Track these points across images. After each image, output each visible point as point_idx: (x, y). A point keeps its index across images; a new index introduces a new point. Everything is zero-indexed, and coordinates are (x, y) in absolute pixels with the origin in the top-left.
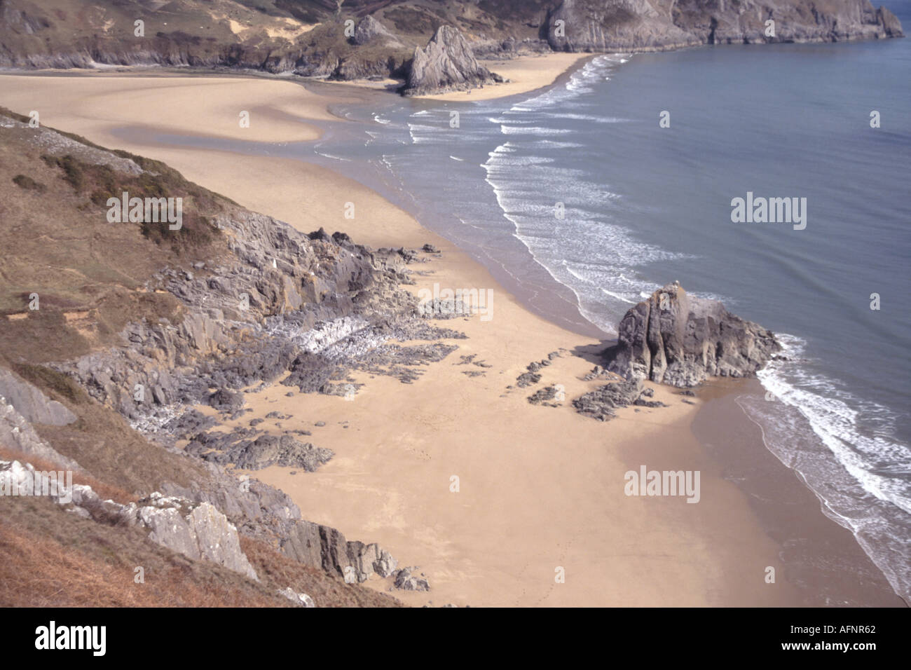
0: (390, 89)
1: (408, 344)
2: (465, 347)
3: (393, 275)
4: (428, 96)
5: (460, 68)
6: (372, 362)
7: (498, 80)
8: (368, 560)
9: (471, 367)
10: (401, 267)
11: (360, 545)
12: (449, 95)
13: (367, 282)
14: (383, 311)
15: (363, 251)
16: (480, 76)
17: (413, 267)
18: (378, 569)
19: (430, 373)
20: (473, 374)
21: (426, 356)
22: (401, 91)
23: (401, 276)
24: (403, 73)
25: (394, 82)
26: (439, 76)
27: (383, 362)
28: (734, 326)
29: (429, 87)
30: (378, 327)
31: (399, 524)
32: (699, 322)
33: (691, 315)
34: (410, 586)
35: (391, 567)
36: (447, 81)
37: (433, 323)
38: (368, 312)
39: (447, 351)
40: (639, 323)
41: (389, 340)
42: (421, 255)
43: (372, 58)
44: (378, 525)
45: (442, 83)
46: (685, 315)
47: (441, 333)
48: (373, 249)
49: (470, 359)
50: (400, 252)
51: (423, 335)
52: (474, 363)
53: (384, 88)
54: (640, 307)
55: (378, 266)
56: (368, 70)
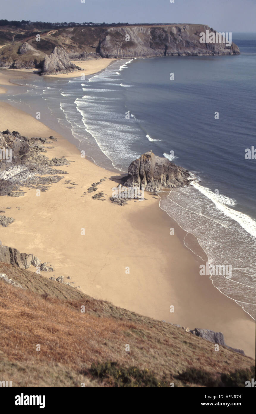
0: (35, 73)
1: (44, 176)
2: (67, 177)
3: (37, 149)
4: (51, 76)
5: (64, 64)
6: (30, 183)
7: (79, 69)
8: (29, 260)
9: (69, 185)
10: (41, 145)
11: (26, 255)
12: (60, 75)
13: (27, 151)
14: (33, 163)
15: (25, 139)
16: (72, 68)
17: (45, 145)
18: (33, 263)
19: (53, 188)
20: (70, 188)
21: (51, 181)
22: (40, 73)
23: (41, 149)
24: (40, 66)
25: (36, 70)
26: (55, 67)
27: (34, 183)
28: (173, 168)
29: (51, 72)
30: (32, 169)
31: (41, 246)
32: (160, 167)
33: (157, 164)
34: (46, 270)
35: (38, 262)
36: (59, 70)
37: (54, 168)
38: (28, 163)
39: (60, 179)
40: (136, 167)
41: (36, 174)
42: (49, 140)
43: (28, 60)
44: (33, 247)
45: (57, 70)
46: (154, 164)
47: (57, 172)
48: (29, 138)
49: (69, 182)
50: (40, 139)
51: (50, 172)
52: (71, 183)
53: (33, 72)
54: (136, 161)
55: (31, 145)
56: (26, 65)
